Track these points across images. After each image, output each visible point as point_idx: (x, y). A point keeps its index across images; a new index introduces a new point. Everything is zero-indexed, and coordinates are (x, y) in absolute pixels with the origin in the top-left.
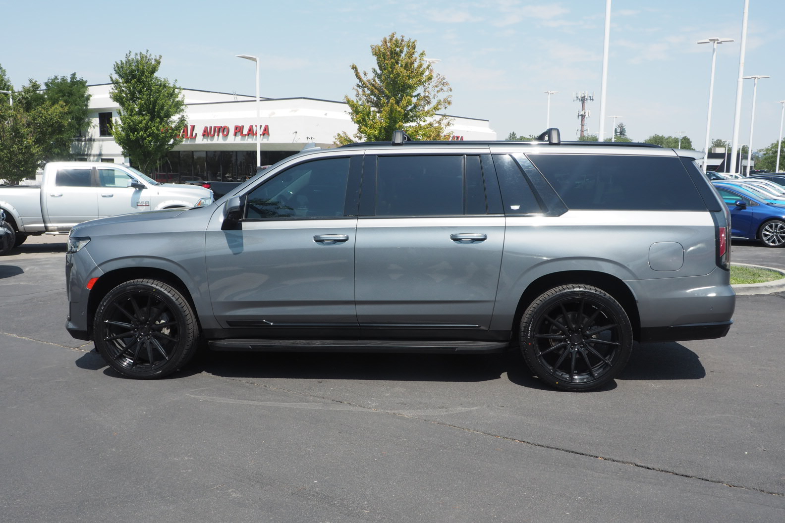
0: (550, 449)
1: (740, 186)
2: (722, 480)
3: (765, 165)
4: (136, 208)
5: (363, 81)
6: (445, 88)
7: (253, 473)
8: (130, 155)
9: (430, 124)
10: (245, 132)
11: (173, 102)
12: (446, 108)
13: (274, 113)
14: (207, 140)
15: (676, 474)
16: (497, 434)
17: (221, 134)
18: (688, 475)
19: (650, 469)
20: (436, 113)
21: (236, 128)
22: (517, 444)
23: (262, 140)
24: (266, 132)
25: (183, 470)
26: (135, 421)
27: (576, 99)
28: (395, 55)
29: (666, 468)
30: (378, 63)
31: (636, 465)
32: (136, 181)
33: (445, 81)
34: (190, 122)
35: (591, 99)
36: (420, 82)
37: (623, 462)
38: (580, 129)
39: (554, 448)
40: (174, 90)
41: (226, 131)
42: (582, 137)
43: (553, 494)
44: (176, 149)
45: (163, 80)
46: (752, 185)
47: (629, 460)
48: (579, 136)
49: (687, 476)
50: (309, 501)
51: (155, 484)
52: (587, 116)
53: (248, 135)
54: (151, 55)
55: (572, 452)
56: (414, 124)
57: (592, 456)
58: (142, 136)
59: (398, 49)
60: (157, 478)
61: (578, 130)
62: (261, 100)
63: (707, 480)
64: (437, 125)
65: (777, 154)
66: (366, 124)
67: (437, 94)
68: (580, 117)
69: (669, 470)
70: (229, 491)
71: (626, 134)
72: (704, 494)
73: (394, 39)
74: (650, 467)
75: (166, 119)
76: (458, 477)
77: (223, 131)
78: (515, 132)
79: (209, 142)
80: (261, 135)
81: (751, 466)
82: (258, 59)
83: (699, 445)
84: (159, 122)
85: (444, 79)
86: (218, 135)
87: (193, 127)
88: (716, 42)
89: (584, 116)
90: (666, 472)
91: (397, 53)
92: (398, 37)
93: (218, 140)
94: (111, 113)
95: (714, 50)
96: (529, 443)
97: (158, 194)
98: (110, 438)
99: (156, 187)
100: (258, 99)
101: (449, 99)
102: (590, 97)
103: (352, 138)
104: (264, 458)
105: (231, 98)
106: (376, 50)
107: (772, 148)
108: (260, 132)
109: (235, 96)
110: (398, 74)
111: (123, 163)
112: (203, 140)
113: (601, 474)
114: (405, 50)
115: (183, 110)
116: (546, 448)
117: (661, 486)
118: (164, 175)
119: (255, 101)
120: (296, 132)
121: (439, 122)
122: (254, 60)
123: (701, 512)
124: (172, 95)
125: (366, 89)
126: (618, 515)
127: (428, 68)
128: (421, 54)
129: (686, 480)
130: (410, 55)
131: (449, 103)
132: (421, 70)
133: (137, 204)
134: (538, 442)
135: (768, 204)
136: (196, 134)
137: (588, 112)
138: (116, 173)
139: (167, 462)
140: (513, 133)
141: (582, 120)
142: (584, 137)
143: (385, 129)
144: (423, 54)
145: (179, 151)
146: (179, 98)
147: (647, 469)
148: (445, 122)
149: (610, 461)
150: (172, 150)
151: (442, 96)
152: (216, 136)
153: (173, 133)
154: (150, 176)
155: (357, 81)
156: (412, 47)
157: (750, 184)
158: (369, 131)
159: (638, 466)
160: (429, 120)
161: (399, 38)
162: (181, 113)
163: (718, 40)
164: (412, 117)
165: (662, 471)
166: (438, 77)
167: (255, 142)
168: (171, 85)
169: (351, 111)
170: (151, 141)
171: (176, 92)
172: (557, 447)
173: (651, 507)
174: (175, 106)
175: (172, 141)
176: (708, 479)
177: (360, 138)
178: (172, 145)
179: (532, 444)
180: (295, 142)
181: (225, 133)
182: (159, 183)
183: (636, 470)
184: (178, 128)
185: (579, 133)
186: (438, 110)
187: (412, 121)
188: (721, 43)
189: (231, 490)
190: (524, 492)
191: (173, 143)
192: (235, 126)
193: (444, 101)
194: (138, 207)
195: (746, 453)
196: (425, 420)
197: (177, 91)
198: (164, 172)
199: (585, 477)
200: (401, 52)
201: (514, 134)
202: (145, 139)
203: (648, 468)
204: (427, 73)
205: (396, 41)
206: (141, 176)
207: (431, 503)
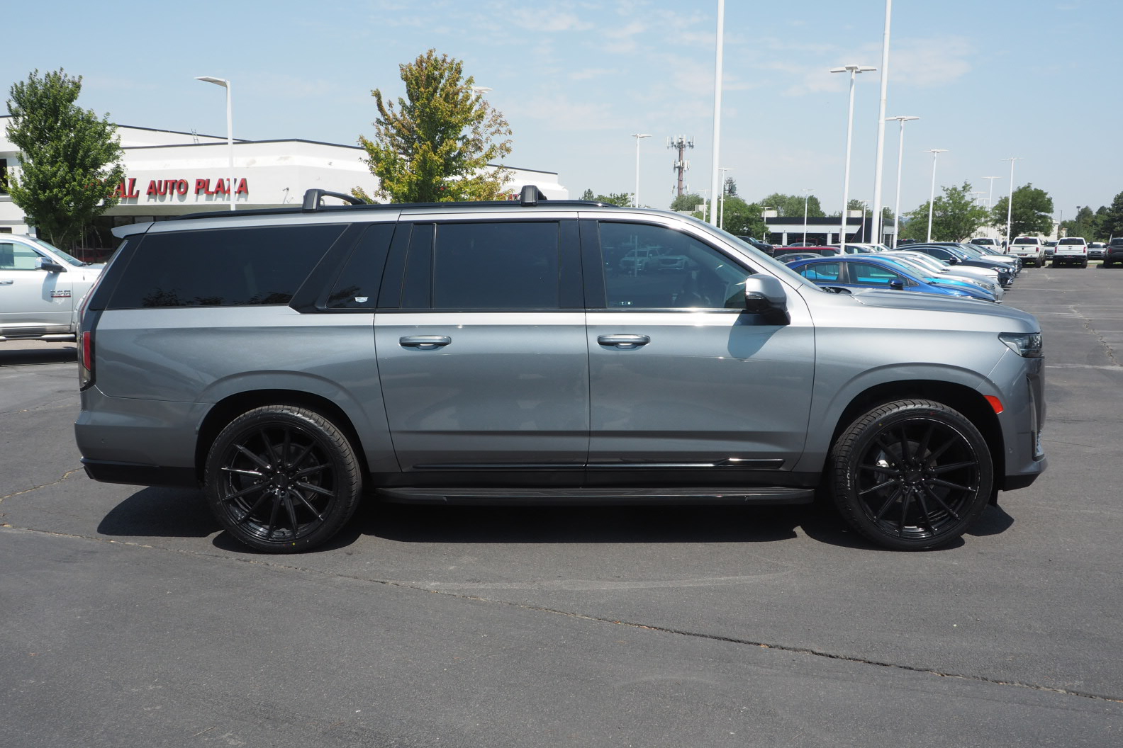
0: (692, 637)
1: (893, 261)
2: (931, 667)
3: (910, 233)
4: (51, 301)
5: (387, 115)
6: (503, 129)
7: (259, 704)
8: (37, 222)
9: (480, 178)
10: (212, 188)
11: (102, 146)
12: (503, 156)
13: (254, 162)
14: (156, 201)
15: (869, 662)
16: (616, 619)
17: (175, 191)
18: (885, 663)
19: (833, 657)
20: (489, 162)
21: (198, 182)
22: (645, 631)
23: (238, 200)
24: (243, 188)
25: (146, 707)
26: (63, 631)
27: (670, 145)
28: (431, 80)
29: (855, 654)
30: (408, 91)
31: (813, 652)
32: (48, 260)
33: (503, 119)
34: (128, 175)
35: (690, 146)
36: (466, 121)
37: (795, 650)
38: (677, 186)
39: (698, 635)
40: (104, 127)
41: (183, 186)
42: (680, 196)
43: (707, 705)
44: (108, 213)
45: (86, 112)
46: (906, 259)
47: (803, 646)
48: (676, 194)
49: (883, 665)
50: (351, 743)
51: (103, 733)
52: (685, 168)
53: (217, 192)
54: (66, 76)
55: (725, 639)
56: (458, 178)
57: (752, 643)
58: (57, 195)
59: (436, 73)
60: (105, 724)
61: (674, 187)
62: (234, 143)
63: (911, 669)
64: (491, 179)
65: (928, 219)
66: (391, 176)
67: (491, 137)
68: (677, 170)
69: (859, 657)
70: (224, 737)
71: (736, 192)
72: (911, 690)
73: (433, 58)
74: (833, 655)
75: (92, 170)
76: (569, 688)
77: (179, 188)
78: (591, 190)
79: (158, 203)
80: (236, 193)
81: (964, 644)
82: (228, 84)
83: (892, 617)
84: (82, 175)
85: (501, 116)
86: (172, 193)
87: (133, 182)
88: (854, 71)
89: (682, 168)
90: (855, 660)
91: (435, 79)
92: (438, 55)
93: (171, 200)
94: (6, 160)
95: (852, 81)
96: (663, 629)
97: (84, 279)
98: (25, 662)
99: (81, 269)
100: (230, 141)
101: (508, 145)
102: (689, 143)
103: (372, 197)
104: (274, 679)
105: (189, 139)
106: (406, 72)
107: (920, 211)
108: (234, 188)
109: (195, 137)
110: (436, 108)
111: (28, 234)
112: (148, 201)
113: (769, 670)
114: (447, 74)
115: (117, 157)
116: (686, 636)
117: (853, 681)
118: (91, 251)
119: (227, 143)
120: (288, 189)
121: (494, 176)
122: (224, 84)
123: (912, 716)
124: (102, 135)
125: (390, 126)
126: (802, 730)
127: (477, 100)
128: (467, 81)
129: (883, 670)
130: (454, 82)
131: (508, 150)
132: (468, 103)
133: (50, 295)
134: (675, 628)
135: (929, 284)
136: (138, 192)
137: (687, 163)
138: (16, 249)
139: (121, 695)
140: (589, 190)
141: (679, 174)
142: (683, 196)
143: (417, 184)
144: (470, 81)
145: (113, 217)
146: (113, 139)
147: (830, 659)
148: (502, 175)
149: (776, 650)
150: (103, 215)
151: (497, 140)
152: (168, 195)
153: (103, 190)
154: (69, 253)
155: (379, 115)
156: (456, 70)
157: (903, 258)
158: (396, 187)
159: (816, 654)
160: (479, 171)
161: (440, 58)
162: (115, 161)
163: (856, 68)
164: (455, 168)
165: (850, 659)
166: (494, 113)
167: (227, 203)
168: (100, 120)
169: (368, 158)
170: (71, 201)
171: (106, 131)
172: (702, 633)
173: (845, 715)
174: (105, 151)
175: (101, 202)
176: (913, 667)
177: (384, 197)
178: (103, 207)
179: (667, 630)
180: (286, 203)
181: (182, 190)
182: (85, 263)
183: (815, 660)
184: (110, 183)
185: (676, 191)
186: (491, 158)
187: (455, 174)
188: (860, 72)
189: (227, 735)
190: (667, 705)
191: (103, 205)
192: (197, 180)
193: (501, 148)
194: (54, 299)
195: (955, 625)
196: (510, 604)
197: (108, 128)
198: (89, 247)
199: (748, 675)
200: (441, 76)
201: (590, 192)
202: (62, 199)
203: (830, 656)
204: (476, 107)
205: (436, 60)
206: (55, 252)
207: (535, 732)
